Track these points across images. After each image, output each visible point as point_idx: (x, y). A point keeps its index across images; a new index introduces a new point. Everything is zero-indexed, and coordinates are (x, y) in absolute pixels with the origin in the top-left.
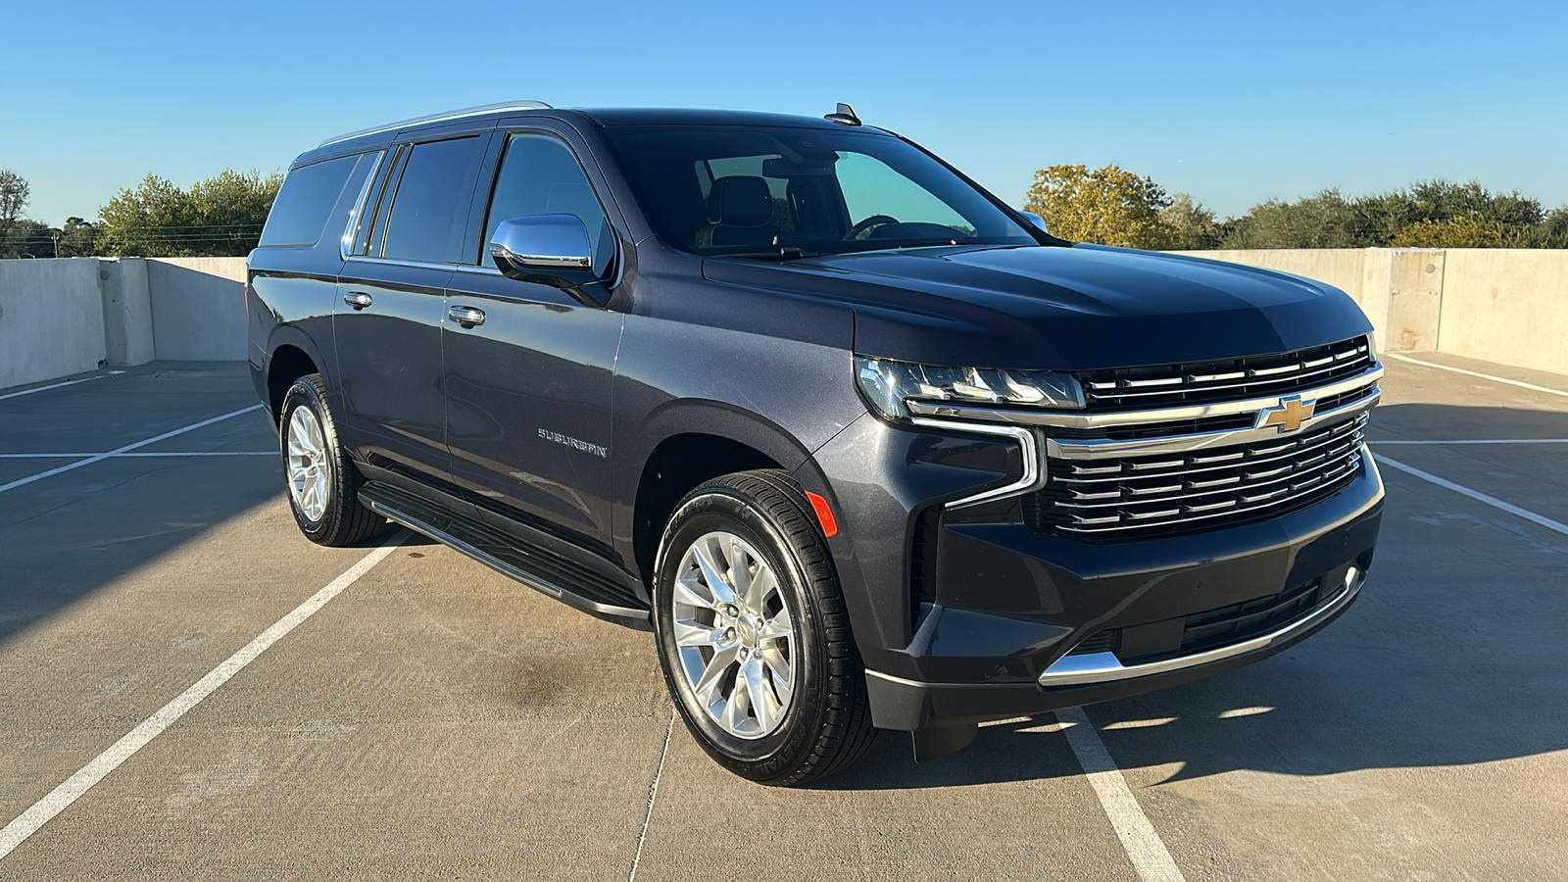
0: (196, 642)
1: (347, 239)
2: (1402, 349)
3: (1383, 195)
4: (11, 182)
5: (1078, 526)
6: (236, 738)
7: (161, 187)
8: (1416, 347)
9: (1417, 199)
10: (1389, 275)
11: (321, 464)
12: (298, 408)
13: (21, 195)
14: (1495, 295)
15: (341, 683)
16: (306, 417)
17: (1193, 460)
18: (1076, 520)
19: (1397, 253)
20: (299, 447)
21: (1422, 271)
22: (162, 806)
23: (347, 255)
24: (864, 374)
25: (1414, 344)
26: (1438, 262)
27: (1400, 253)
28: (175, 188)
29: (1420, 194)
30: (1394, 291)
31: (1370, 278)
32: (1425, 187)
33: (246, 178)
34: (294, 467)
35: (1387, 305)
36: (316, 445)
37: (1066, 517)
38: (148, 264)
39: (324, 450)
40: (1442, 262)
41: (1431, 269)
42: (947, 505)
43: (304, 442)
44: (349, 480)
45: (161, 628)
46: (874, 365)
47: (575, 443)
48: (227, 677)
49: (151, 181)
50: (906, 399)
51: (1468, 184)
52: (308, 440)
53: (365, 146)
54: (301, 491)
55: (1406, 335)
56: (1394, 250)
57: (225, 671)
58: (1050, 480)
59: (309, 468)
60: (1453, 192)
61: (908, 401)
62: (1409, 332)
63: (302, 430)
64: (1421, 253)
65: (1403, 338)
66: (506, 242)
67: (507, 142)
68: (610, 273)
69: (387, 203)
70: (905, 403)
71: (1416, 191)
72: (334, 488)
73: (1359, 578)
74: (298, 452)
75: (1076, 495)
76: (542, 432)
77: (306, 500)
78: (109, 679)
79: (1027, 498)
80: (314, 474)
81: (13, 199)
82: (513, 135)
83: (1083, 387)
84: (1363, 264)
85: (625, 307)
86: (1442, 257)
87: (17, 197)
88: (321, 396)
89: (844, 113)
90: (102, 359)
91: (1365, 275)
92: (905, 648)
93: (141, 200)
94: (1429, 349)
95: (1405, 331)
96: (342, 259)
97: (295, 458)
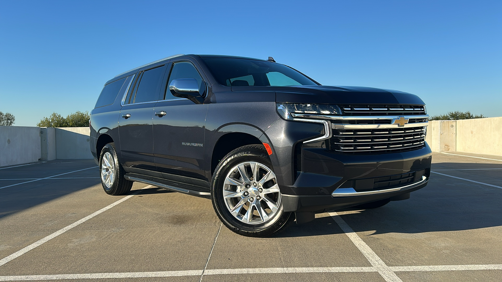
0: (74, 215)
1: (123, 100)
2: (445, 151)
3: (440, 116)
4: (9, 117)
5: (341, 150)
6: (88, 233)
7: (58, 117)
8: (449, 150)
9: (450, 117)
10: (439, 128)
11: (112, 170)
12: (106, 153)
13: (12, 121)
14: (472, 133)
15: (119, 221)
16: (108, 156)
17: (374, 133)
18: (341, 148)
19: (441, 122)
20: (106, 165)
21: (449, 127)
22: (67, 245)
23: (123, 105)
24: (279, 108)
25: (449, 149)
26: (454, 124)
27: (442, 122)
28: (61, 117)
29: (451, 116)
30: (441, 133)
31: (434, 130)
32: (453, 114)
33: (84, 114)
34: (104, 172)
35: (439, 137)
36: (111, 165)
37: (338, 147)
38: (55, 129)
39: (113, 165)
40: (455, 124)
41: (452, 126)
42: (304, 142)
43: (107, 164)
44: (121, 173)
45: (63, 212)
46: (282, 106)
47: (193, 144)
48: (84, 221)
49: (54, 115)
50: (291, 113)
51: (466, 112)
52: (108, 163)
53: (130, 74)
54: (105, 179)
55: (446, 146)
56: (441, 121)
57: (83, 220)
58: (333, 136)
59: (108, 172)
60: (462, 115)
61: (292, 114)
62: (447, 146)
63: (106, 159)
64: (449, 121)
65: (445, 148)
66: (173, 86)
67: (173, 65)
68: (204, 94)
69: (136, 89)
70: (291, 114)
71: (450, 115)
72: (116, 176)
73: (427, 179)
74: (105, 167)
75: (341, 141)
76: (183, 143)
77: (107, 182)
78: (48, 222)
79: (326, 141)
80: (110, 173)
81: (10, 122)
82: (175, 63)
83: (341, 109)
84: (431, 126)
85: (209, 102)
86: (455, 122)
87: (11, 121)
88: (113, 148)
89: (271, 60)
90: (40, 158)
91: (432, 129)
92: (293, 185)
93: (51, 120)
94: (453, 151)
95: (446, 145)
96: (121, 106)
97: (104, 169)
